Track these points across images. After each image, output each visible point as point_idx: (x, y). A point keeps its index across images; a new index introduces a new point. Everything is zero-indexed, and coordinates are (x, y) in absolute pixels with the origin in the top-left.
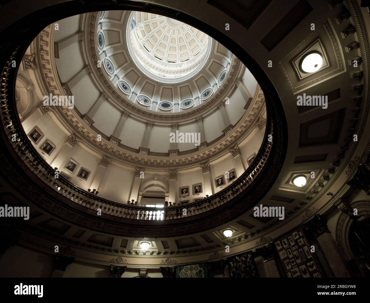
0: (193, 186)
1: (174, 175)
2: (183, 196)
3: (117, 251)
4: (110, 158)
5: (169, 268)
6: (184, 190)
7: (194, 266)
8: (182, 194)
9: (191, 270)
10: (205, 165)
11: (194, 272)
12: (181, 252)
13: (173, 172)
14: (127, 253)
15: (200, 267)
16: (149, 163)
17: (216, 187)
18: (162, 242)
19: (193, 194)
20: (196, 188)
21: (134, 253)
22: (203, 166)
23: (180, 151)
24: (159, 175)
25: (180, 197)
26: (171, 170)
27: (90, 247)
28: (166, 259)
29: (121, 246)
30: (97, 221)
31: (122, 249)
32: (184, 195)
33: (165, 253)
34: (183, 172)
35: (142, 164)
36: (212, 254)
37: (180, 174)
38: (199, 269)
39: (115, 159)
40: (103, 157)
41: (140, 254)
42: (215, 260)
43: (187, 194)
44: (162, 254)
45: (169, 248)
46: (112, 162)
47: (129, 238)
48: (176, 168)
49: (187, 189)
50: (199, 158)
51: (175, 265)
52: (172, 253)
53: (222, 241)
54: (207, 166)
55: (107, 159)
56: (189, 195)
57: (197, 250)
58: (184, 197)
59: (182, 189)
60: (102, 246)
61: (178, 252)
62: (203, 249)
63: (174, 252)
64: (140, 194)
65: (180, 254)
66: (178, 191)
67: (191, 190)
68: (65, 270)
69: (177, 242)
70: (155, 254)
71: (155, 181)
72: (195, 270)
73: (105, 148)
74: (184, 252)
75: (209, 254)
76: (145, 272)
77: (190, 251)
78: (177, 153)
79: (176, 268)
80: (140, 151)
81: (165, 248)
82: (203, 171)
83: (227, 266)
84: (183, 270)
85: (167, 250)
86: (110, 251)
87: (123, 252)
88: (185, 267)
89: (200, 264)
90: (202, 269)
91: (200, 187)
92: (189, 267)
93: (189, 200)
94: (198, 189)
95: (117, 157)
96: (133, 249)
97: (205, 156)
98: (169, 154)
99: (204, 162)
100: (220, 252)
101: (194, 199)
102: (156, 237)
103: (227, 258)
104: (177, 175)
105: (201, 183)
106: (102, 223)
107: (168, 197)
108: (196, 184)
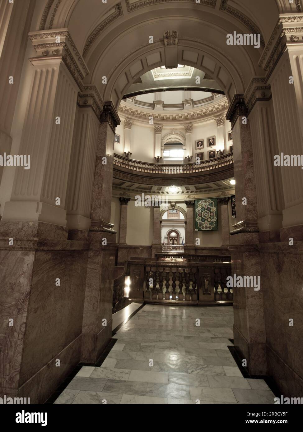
0: (207, 139)
1: (189, 129)
2: (198, 149)
3: (154, 192)
4: (131, 119)
5: (190, 201)
6: (199, 143)
7: (207, 200)
8: (197, 147)
9: (205, 202)
10: (219, 118)
11: (208, 203)
12: (198, 191)
13: (188, 126)
14: (161, 193)
15: (212, 201)
16: (166, 118)
17: (229, 141)
18: (185, 187)
19: (208, 147)
20: (210, 140)
21: (166, 193)
22: (218, 118)
23: (194, 100)
24: (176, 129)
25: (196, 149)
26: (186, 123)
27: (137, 191)
28: (188, 196)
29: (157, 190)
30: (141, 178)
31: (158, 191)
32: (199, 147)
33: (187, 192)
34: (197, 124)
35: (159, 120)
36: (221, 193)
37: (195, 127)
38: (211, 202)
39: (136, 120)
40: (126, 119)
41: (170, 193)
42: (222, 197)
43: (202, 146)
44: (185, 193)
45: (190, 189)
46: (134, 123)
47: (163, 186)
48: (191, 121)
49: (202, 142)
50: (213, 110)
51: (194, 199)
52: (192, 192)
53: (229, 185)
54: (221, 119)
55: (129, 121)
56: (203, 148)
57: (210, 190)
58: (200, 149)
59: (197, 142)
60: (145, 190)
61: (196, 192)
62: (215, 190)
63: (193, 192)
64: (162, 149)
65: (198, 193)
66: (194, 144)
67: (205, 143)
68: (127, 205)
69: (195, 187)
70: (180, 193)
71: (173, 135)
72: (208, 202)
73: (125, 110)
74: (201, 191)
75: (219, 193)
76: (174, 203)
77: (205, 191)
78: (191, 103)
79: (195, 201)
80: (155, 105)
81: (187, 190)
82: (217, 124)
83: (230, 200)
84: (200, 202)
85: (188, 191)
86: (150, 192)
87: (159, 193)
88: (201, 200)
89: (212, 199)
90: (213, 202)
91: (214, 139)
92: (204, 200)
93: (203, 152)
94: (212, 143)
95: (136, 117)
96: (165, 191)
97: (220, 107)
98: (184, 104)
99: (218, 114)
100: (226, 192)
101: (208, 151)
102: (181, 185)
103: (231, 196)
104: (192, 129)
105: (215, 136)
106: (144, 179)
107: (186, 149)
108: (210, 137)
